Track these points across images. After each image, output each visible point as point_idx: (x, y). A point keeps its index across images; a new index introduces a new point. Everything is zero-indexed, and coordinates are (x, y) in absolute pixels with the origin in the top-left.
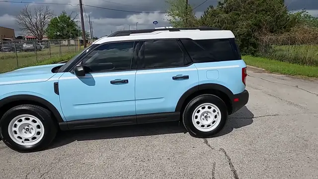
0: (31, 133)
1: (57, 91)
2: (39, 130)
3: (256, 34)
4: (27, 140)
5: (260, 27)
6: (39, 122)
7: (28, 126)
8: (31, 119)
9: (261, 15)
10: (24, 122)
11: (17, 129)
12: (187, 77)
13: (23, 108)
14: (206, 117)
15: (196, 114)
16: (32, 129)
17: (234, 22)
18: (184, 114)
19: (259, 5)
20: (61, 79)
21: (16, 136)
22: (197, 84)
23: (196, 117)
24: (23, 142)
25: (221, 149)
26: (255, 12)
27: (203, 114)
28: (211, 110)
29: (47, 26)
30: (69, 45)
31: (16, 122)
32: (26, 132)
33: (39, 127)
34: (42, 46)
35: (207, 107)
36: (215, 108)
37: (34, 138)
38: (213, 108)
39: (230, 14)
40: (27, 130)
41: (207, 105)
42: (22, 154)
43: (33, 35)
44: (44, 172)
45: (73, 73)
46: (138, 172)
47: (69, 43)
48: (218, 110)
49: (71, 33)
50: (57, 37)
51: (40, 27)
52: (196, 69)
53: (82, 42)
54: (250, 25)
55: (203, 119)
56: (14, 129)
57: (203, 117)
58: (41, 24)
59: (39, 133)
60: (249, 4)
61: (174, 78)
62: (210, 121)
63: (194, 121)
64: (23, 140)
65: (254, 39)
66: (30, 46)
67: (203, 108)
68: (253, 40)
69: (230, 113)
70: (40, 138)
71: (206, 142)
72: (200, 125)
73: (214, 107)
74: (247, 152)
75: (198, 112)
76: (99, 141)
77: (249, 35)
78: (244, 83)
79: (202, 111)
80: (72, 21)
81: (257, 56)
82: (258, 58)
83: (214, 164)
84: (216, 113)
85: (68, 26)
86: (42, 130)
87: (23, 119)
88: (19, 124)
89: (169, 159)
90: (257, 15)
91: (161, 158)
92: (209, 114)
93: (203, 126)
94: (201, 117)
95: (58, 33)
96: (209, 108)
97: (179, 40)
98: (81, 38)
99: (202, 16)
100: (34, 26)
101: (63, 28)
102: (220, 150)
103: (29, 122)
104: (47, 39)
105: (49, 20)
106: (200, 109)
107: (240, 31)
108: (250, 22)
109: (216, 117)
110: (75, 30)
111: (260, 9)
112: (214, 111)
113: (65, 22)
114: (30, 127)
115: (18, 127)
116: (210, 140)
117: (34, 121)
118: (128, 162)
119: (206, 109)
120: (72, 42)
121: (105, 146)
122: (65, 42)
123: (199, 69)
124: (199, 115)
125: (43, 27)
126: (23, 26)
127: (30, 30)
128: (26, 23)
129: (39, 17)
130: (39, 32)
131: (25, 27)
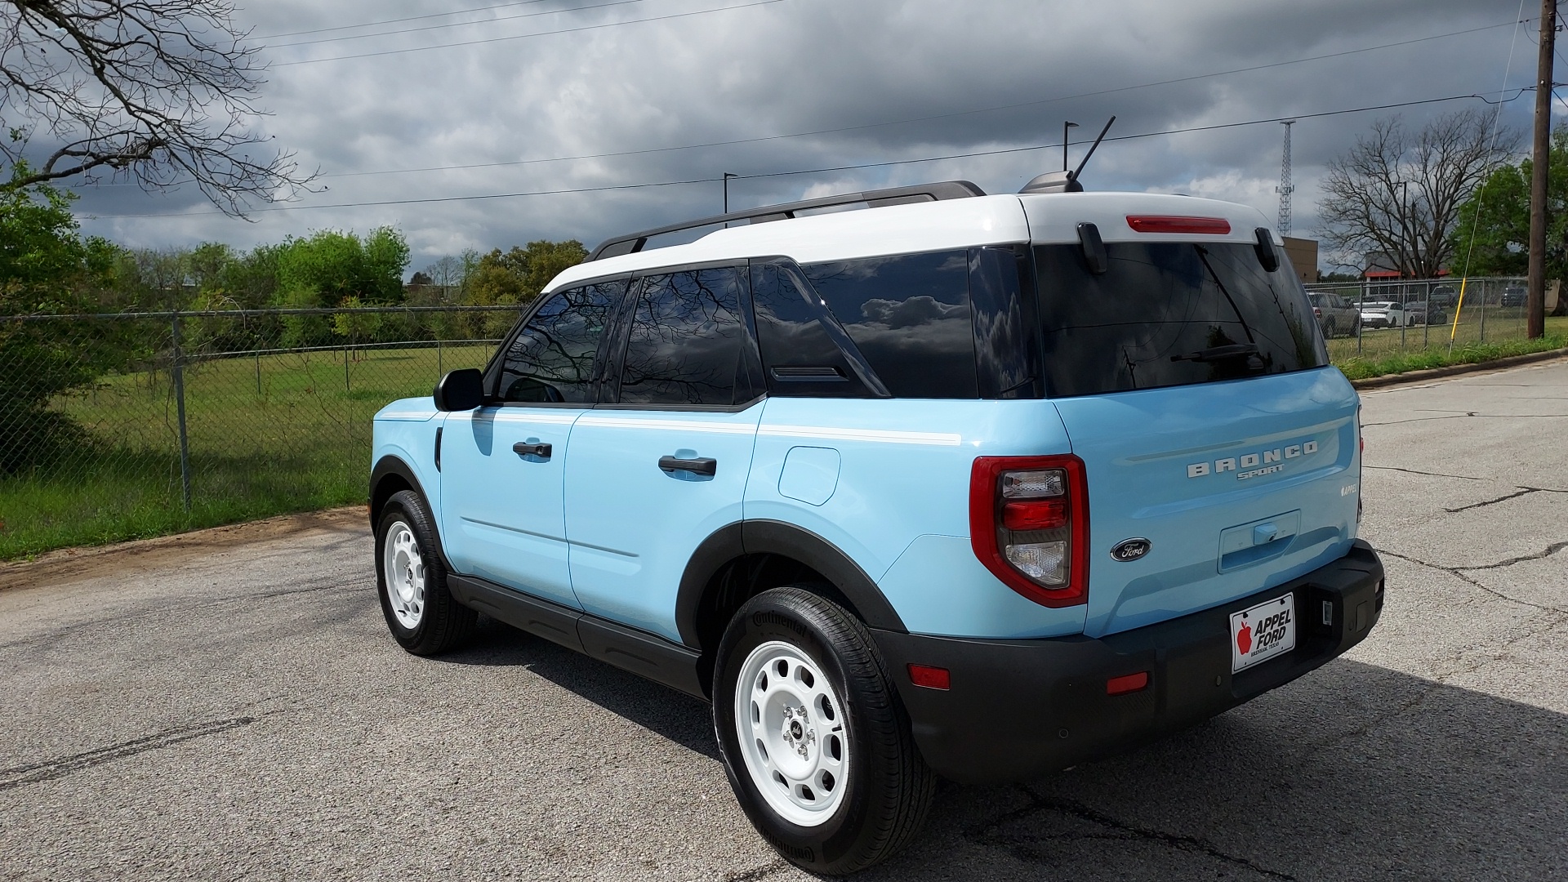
0: (412, 587)
4: (406, 608)
12: (706, 469)
21: (395, 586)
24: (403, 611)
31: (396, 543)
32: (408, 583)
40: (411, 575)
50: (1504, 267)
51: (1430, 225)
58: (1440, 208)
70: (421, 611)
88: (397, 550)
95: (1515, 249)
100: (1401, 219)
115: (395, 557)
125: (1446, 221)
126: (1352, 225)
127: (1380, 238)
128: (1372, 209)
129: (1436, 176)
130: (1421, 246)
131: (1358, 229)
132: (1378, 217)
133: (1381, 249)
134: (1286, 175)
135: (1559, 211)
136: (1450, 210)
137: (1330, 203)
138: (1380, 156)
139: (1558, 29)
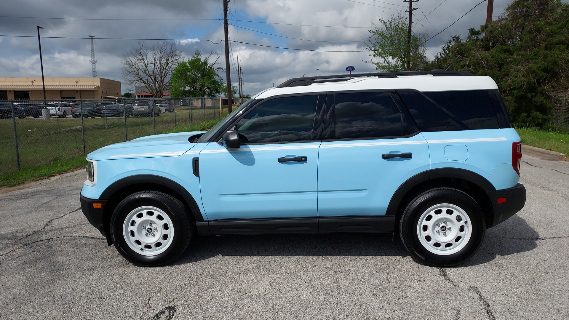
0: (154, 235)
1: (196, 171)
2: (166, 232)
3: (546, 87)
4: (148, 247)
5: (555, 75)
6: (167, 220)
7: (151, 225)
8: (156, 213)
9: (557, 52)
10: (146, 217)
11: (134, 229)
12: (408, 156)
13: (145, 196)
14: (443, 229)
15: (425, 222)
16: (156, 229)
17: (501, 66)
18: (401, 221)
19: (552, 34)
20: (203, 152)
21: (133, 239)
22: (427, 169)
23: (425, 228)
24: (142, 250)
25: (472, 287)
26: (543, 45)
27: (437, 224)
28: (453, 217)
29: (171, 76)
30: (203, 107)
31: (134, 218)
32: (147, 235)
33: (166, 227)
34: (160, 108)
35: (444, 210)
36: (459, 214)
37: (158, 245)
38: (456, 213)
39: (493, 51)
40: (150, 230)
41: (444, 207)
42: (141, 268)
43: (147, 91)
44: (174, 297)
45: (222, 144)
46: (322, 310)
47: (203, 103)
48: (465, 217)
49: (208, 88)
50: (186, 94)
51: (159, 78)
52: (424, 142)
53: (225, 102)
54: (534, 72)
55: (438, 232)
56: (131, 228)
57: (437, 229)
58: (161, 73)
59: (165, 237)
60: (530, 32)
61: (386, 157)
62: (450, 237)
63: (421, 235)
64: (142, 246)
65: (542, 98)
66: (143, 108)
67: (438, 212)
68: (539, 99)
69: (490, 224)
70: (167, 245)
71: (444, 274)
72: (432, 242)
73: (458, 211)
74: (523, 296)
75: (429, 218)
76: (256, 258)
77: (532, 89)
78: (517, 171)
79: (436, 218)
80: (211, 68)
81: (548, 129)
82: (551, 134)
83: (458, 311)
84: (462, 223)
85: (203, 75)
86: (171, 232)
87: (144, 212)
88: (138, 221)
89: (375, 295)
90: (547, 52)
91: (361, 292)
92: (449, 225)
93: (437, 245)
94: (434, 228)
95: (187, 88)
96: (450, 212)
97: (396, 92)
98: (222, 95)
99: (437, 56)
100: (150, 76)
101: (195, 80)
102: (469, 289)
103: (153, 218)
104: (169, 97)
105: (174, 66)
106: (432, 213)
107: (513, 82)
108: (532, 65)
109: (462, 229)
110: (214, 83)
111: (555, 40)
112: (459, 219)
113: (199, 69)
114: (154, 226)
115: (137, 225)
116: (451, 272)
117: (160, 218)
118: (305, 294)
119: (444, 214)
120: (209, 103)
121: (267, 266)
122: (197, 103)
123: (430, 142)
124: (430, 224)
125: (164, 77)
126: (134, 77)
127: (144, 82)
128: (140, 71)
129: (159, 62)
130: (157, 85)
131: (136, 78)
132: (142, 74)
133: (144, 85)
134: (93, 56)
135: (199, 77)
136: (165, 74)
137: (125, 68)
138: (141, 53)
139: (228, 24)
